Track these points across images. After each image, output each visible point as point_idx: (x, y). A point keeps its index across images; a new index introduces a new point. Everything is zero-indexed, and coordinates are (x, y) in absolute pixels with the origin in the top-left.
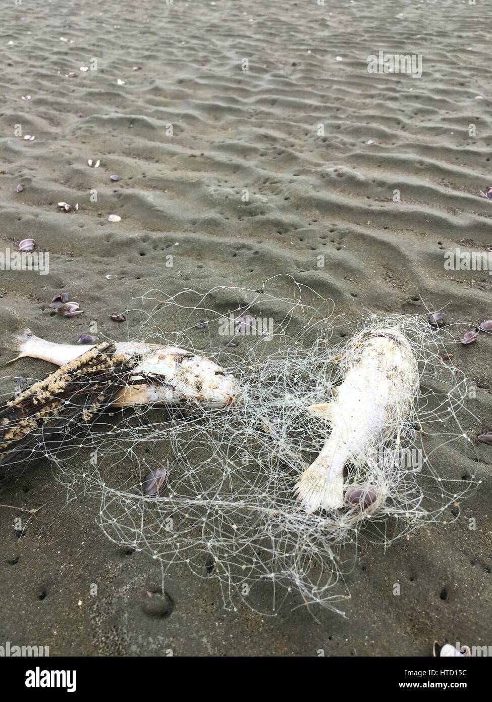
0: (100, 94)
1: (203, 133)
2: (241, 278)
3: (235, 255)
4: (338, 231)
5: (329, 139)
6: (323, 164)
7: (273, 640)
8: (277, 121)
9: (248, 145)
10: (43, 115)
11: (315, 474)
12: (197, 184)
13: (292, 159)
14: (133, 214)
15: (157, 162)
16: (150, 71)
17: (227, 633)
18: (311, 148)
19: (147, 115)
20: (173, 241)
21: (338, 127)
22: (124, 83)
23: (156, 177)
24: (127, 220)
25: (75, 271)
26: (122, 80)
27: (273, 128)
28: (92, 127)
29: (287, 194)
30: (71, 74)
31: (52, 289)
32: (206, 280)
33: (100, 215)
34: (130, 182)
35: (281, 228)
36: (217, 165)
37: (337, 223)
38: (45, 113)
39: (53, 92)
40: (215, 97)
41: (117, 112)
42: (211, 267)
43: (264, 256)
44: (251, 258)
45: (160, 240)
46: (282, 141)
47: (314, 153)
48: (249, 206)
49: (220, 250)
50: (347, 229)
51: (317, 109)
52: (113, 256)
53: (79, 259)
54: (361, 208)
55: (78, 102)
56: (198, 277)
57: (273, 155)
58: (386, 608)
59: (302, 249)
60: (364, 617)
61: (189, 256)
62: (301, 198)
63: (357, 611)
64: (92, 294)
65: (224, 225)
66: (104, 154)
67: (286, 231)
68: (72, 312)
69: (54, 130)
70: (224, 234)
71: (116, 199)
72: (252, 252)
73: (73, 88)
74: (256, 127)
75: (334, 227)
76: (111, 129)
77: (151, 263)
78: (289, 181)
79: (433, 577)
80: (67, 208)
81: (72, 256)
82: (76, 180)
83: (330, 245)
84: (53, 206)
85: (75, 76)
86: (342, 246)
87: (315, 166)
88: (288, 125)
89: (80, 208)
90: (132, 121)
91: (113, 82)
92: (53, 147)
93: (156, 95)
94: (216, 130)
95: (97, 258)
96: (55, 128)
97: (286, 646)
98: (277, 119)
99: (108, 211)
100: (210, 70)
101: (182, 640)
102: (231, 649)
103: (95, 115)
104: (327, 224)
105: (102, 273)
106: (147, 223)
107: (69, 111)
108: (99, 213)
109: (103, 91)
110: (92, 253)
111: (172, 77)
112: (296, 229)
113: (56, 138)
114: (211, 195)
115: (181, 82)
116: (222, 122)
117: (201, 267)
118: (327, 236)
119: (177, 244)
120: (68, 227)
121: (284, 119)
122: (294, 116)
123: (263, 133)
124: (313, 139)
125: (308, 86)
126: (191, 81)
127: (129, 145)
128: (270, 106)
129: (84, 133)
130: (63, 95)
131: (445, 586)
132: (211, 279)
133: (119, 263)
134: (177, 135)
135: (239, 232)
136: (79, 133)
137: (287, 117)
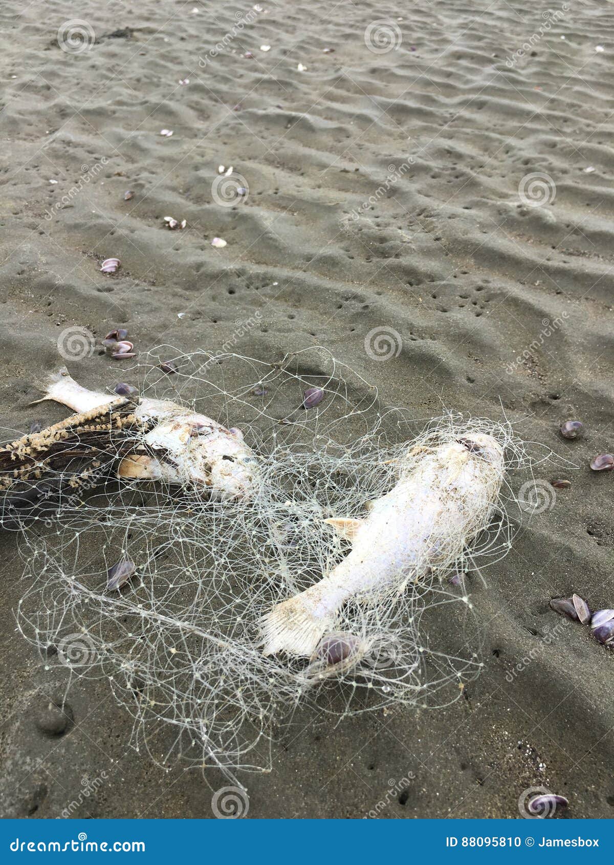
0: (270, 82)
1: (374, 141)
2: (334, 337)
3: (340, 307)
4: (486, 290)
5: (534, 161)
6: (512, 195)
7: (169, 797)
8: (477, 132)
9: (420, 161)
10: (193, 105)
11: (297, 606)
12: (332, 209)
13: (473, 184)
14: (242, 240)
15: (302, 174)
16: (345, 54)
17: (120, 774)
18: (505, 172)
19: (313, 113)
20: (273, 279)
21: (553, 145)
22: (305, 68)
23: (288, 195)
24: (234, 246)
25: (148, 303)
26: (303, 65)
27: (467, 140)
28: (241, 124)
29: (439, 233)
30: (248, 53)
31: (112, 323)
32: (286, 335)
33: (206, 237)
34: (257, 197)
35: (413, 277)
36: (371, 186)
37: (491, 279)
38: (197, 103)
39: (215, 76)
40: (409, 93)
41: (279, 107)
42: (304, 318)
43: (373, 312)
44: (357, 314)
45: (257, 276)
46: (469, 160)
47: (506, 178)
48: (383, 245)
49: (325, 298)
50: (499, 289)
51: (537, 117)
52: (198, 290)
53: (159, 289)
54: (533, 262)
55: (240, 90)
56: (279, 330)
57: (448, 178)
58: (323, 795)
59: (431, 308)
60: (288, 799)
61: (286, 301)
62: (456, 241)
63: (284, 790)
64: (154, 334)
65: (344, 266)
66: (244, 160)
67: (419, 282)
68: (122, 353)
69: (199, 125)
70: (340, 277)
71: (230, 219)
72: (363, 305)
73: (241, 71)
74: (445, 137)
75: (485, 285)
76: (263, 129)
77: (237, 304)
78: (448, 215)
79: (398, 771)
80: (172, 224)
81: (153, 284)
82: (196, 191)
83: (469, 307)
84: (159, 221)
85: (251, 57)
86: (484, 311)
87: (500, 197)
88: (487, 138)
89: (188, 226)
90: (291, 120)
91: (292, 68)
92: (185, 147)
93: (337, 87)
94: (391, 139)
95: (179, 290)
96: (202, 122)
97: (180, 809)
98: (478, 129)
99: (217, 232)
100: (418, 57)
101: (60, 768)
102: (115, 795)
103: (250, 110)
104: (476, 279)
105: (177, 309)
106: (254, 253)
107: (225, 102)
108: (206, 234)
109: (275, 78)
110: (176, 284)
111: (367, 64)
112: (433, 281)
113: (196, 136)
114: (343, 226)
115: (374, 71)
116: (403, 129)
117: (292, 317)
118: (470, 296)
119: (276, 284)
120: (161, 249)
121: (487, 129)
122: (502, 125)
123: (447, 147)
124: (513, 159)
125: (539, 85)
126: (386, 70)
127: (277, 150)
128: (475, 110)
129: (229, 132)
130: (226, 80)
131: (409, 787)
132: (292, 334)
133: (199, 300)
134: (340, 142)
135: (360, 278)
136: (224, 131)
137: (493, 127)
